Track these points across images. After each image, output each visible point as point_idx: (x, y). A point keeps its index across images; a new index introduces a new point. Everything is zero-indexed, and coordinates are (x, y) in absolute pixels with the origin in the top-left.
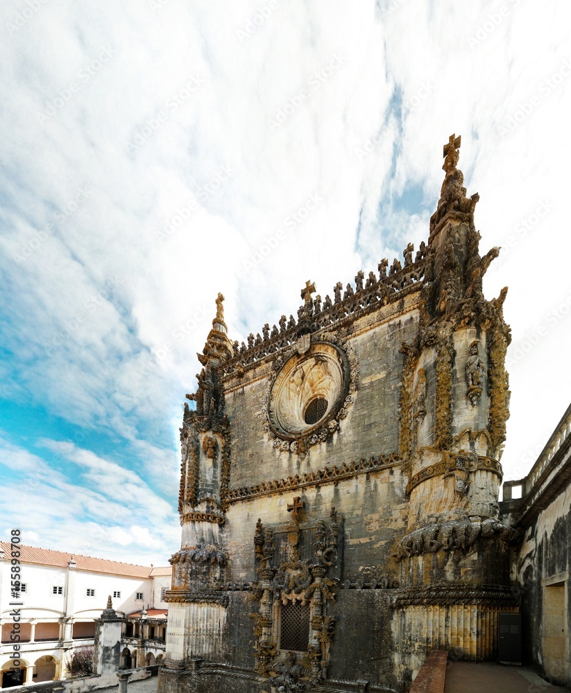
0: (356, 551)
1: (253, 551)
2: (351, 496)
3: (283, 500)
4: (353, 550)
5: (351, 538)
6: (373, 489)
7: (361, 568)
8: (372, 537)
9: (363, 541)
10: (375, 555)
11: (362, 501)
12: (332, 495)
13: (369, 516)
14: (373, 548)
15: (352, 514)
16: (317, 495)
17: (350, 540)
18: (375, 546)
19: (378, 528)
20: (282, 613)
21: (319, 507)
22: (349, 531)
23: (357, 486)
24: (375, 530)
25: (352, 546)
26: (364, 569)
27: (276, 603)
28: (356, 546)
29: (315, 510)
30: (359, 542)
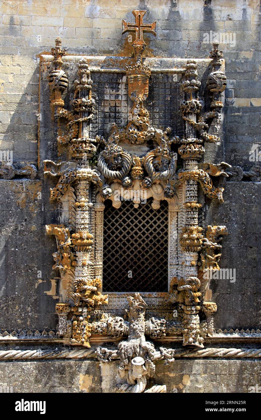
0: (246, 119)
2: (235, 24)
3: (98, 8)
4: (241, 117)
5: (236, 97)
11: (255, 37)
12: (200, 18)
15: (237, 55)
16: (171, 12)
17: (235, 99)
20: (105, 225)
21: (175, 34)
22: (232, 84)
23: (244, 10)
25: (238, 110)
27: (100, 207)
28: (245, 110)
29: (167, 38)
30: (249, 104)
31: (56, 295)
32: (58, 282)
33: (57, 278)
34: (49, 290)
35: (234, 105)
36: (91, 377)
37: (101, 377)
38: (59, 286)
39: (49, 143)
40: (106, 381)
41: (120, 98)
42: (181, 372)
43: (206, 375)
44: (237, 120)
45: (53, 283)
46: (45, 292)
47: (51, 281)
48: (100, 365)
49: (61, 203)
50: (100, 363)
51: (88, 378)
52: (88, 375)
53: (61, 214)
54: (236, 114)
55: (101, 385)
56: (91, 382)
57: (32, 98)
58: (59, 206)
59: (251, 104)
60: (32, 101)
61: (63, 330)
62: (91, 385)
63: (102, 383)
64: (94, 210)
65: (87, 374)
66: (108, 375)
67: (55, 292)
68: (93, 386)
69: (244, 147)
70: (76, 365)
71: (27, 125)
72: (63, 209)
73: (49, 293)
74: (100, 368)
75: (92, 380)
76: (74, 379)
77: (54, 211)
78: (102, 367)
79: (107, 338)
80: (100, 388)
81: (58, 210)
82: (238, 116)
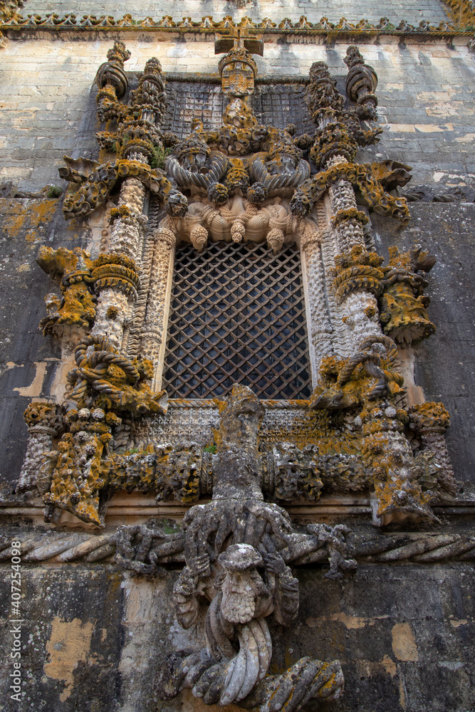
0: (414, 145)
1: (71, 123)
4: (405, 143)
5: (391, 123)
6: (418, 61)
7: (437, 177)
8: (446, 125)
9: (424, 129)
10: (466, 155)
11: (401, 73)
13: (426, 95)
14: (456, 143)
17: (390, 125)
18: (458, 140)
19: (453, 113)
24: (447, 114)
25: (399, 134)
26: (445, 179)
28: (410, 136)
30: (414, 131)
31: (41, 396)
32: (51, 369)
33: (52, 359)
34: (27, 384)
35: (390, 130)
36: (89, 629)
37: (122, 630)
38: (54, 376)
39: (85, 152)
40: (138, 646)
41: (210, 108)
42: (382, 614)
43: (464, 622)
44: (400, 145)
45: (41, 370)
46: (16, 389)
47: (35, 366)
48: (123, 585)
49: (90, 230)
50: (123, 579)
51: (78, 630)
52: (80, 622)
53: (85, 246)
54: (396, 139)
55: (118, 657)
56: (88, 649)
57: (75, 124)
58: (85, 233)
59: (416, 129)
60: (74, 125)
61: (29, 473)
62: (84, 659)
63: (125, 652)
64: (152, 238)
65: (78, 616)
66: (144, 620)
67: (41, 389)
68: (91, 662)
69: (420, 174)
70: (47, 585)
71: (59, 150)
72: (91, 238)
73: (24, 392)
74: (121, 595)
75: (89, 641)
76: (31, 636)
77: (73, 241)
78: (128, 592)
79: (153, 502)
80: (113, 674)
81: (80, 239)
82: (400, 141)
